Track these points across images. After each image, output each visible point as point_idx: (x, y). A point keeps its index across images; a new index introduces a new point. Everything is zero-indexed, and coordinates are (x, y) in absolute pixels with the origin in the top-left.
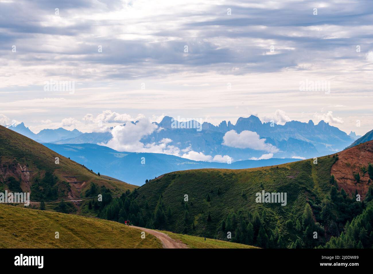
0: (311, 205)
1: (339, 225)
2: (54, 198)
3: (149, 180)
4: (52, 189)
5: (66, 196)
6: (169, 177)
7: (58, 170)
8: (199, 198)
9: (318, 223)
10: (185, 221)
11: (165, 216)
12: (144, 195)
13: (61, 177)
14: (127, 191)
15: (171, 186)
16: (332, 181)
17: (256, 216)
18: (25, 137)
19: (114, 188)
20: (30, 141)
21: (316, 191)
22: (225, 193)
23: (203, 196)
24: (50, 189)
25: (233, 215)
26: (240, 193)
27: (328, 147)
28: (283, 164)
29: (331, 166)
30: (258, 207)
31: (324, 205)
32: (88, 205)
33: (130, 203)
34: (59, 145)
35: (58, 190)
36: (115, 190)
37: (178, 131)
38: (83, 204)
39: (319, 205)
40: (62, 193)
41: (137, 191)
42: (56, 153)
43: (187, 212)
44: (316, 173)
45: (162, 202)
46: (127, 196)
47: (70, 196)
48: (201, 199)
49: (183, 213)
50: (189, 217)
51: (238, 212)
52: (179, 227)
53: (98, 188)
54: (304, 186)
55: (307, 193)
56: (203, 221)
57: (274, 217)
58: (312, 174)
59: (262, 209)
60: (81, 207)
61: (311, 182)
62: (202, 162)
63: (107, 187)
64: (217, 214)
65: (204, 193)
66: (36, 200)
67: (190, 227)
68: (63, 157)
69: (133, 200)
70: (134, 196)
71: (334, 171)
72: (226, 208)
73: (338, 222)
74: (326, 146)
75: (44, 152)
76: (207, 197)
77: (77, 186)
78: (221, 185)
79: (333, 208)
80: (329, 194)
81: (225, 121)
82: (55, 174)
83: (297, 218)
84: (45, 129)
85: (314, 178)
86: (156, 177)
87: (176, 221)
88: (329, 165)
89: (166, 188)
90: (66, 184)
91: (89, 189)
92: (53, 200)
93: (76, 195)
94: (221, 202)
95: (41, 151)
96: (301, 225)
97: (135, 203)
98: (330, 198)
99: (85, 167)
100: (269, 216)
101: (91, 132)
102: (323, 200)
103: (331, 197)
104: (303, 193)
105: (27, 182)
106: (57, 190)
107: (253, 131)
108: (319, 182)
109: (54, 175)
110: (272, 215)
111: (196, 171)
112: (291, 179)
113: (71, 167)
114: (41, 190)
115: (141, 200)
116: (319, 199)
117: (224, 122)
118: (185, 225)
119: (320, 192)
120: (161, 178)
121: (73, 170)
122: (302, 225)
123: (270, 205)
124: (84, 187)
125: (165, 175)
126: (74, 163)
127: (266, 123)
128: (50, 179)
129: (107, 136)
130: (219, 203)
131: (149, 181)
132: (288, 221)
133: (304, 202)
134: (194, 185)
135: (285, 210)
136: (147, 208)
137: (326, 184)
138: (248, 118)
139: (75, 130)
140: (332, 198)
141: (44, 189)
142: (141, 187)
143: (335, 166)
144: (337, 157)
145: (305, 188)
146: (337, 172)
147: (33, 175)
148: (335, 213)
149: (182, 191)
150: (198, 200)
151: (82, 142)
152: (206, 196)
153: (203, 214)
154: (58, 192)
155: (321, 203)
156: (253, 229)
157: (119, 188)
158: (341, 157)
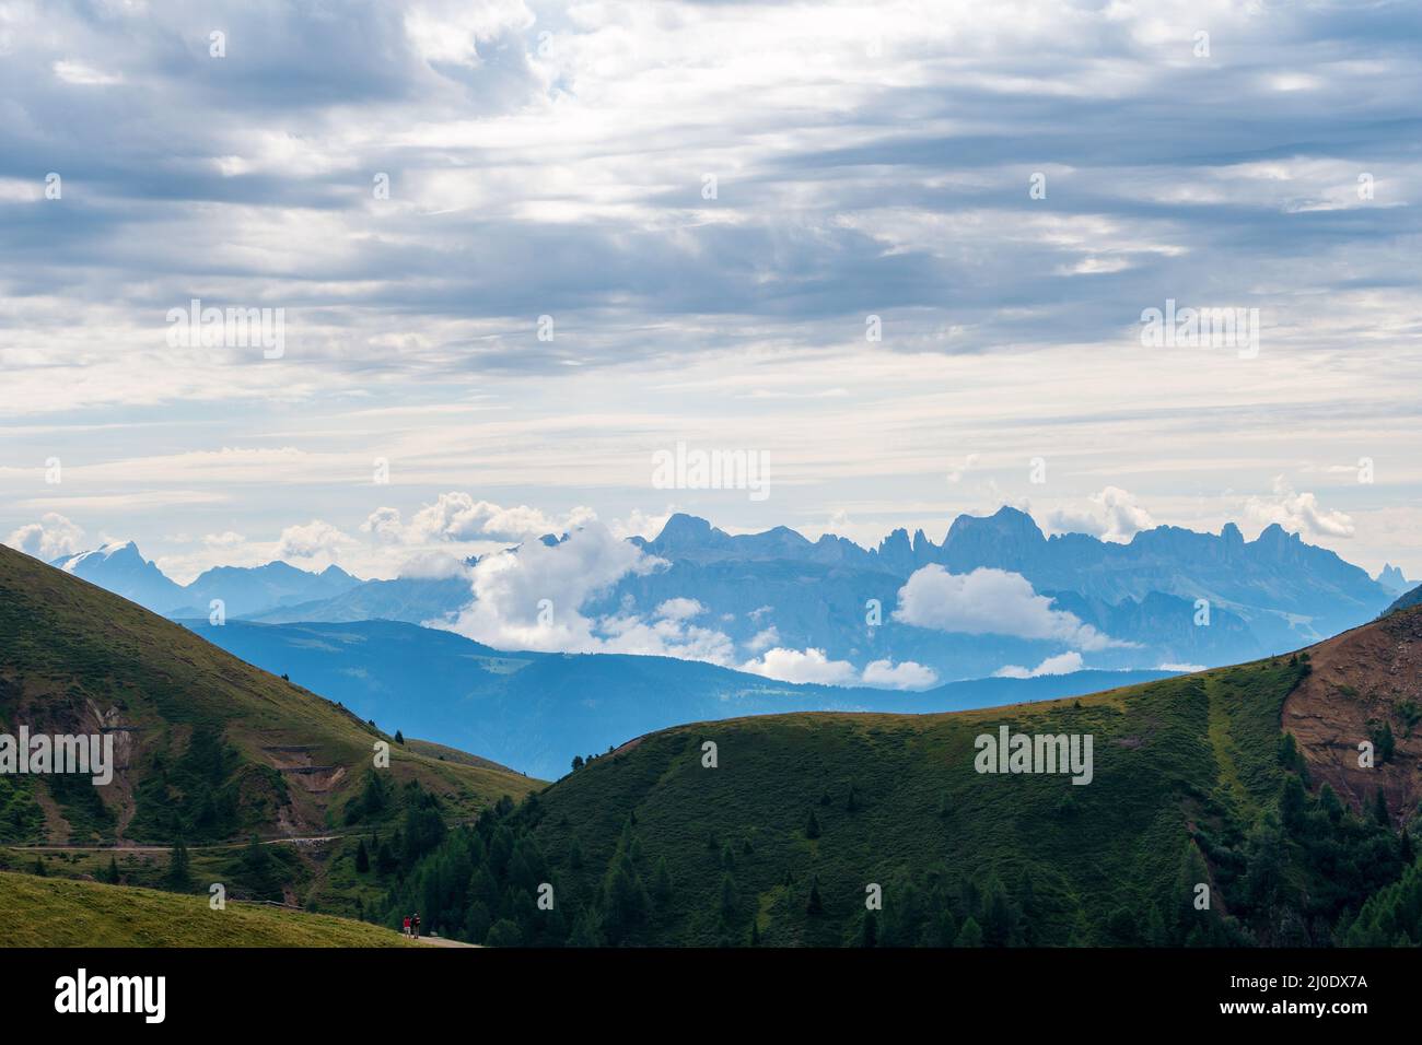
0: (1205, 848)
1: (1315, 925)
2: (223, 830)
3: (588, 760)
4: (216, 796)
5: (269, 822)
6: (662, 747)
7: (241, 721)
8: (775, 827)
9: (1234, 917)
10: (723, 914)
11: (646, 894)
12: (564, 816)
13: (253, 751)
14: (499, 802)
15: (669, 782)
16: (1288, 756)
17: (993, 894)
18: (114, 596)
19: (454, 791)
20: (136, 614)
21: (1225, 795)
22: (874, 804)
23: (793, 819)
24: (208, 796)
25: (903, 891)
26: (935, 806)
27: (1297, 625)
28: (1100, 694)
29: (1284, 700)
30: (1003, 858)
31: (1256, 847)
32: (356, 856)
33: (513, 846)
34: (270, 629)
35: (241, 801)
36: (458, 797)
37: (725, 571)
38: (336, 854)
39: (1236, 847)
40: (256, 811)
41: (540, 802)
42: (234, 657)
43: (732, 880)
44: (1227, 726)
45: (634, 842)
46: (499, 822)
47: (284, 824)
48: (782, 829)
49: (714, 882)
50: (739, 897)
51: (924, 877)
52: (700, 939)
53: (392, 789)
54: (1178, 776)
55: (1189, 802)
56: (793, 913)
57: (1064, 895)
58: (1210, 730)
59: (1015, 865)
60: (327, 865)
61: (1204, 761)
62: (817, 687)
63: (428, 786)
64: (844, 886)
65: (793, 807)
66: (154, 837)
67: (740, 939)
68: (261, 671)
69: (524, 835)
70: (527, 822)
71: (1296, 717)
72: (878, 862)
73: (1310, 915)
74: (1288, 622)
75: (189, 653)
76: (806, 820)
77: (311, 783)
78: (862, 774)
79: (1290, 860)
80: (1273, 806)
81: (903, 532)
82: (227, 736)
83: (1152, 897)
84: (216, 568)
85: (1217, 745)
86: (612, 748)
87: (686, 914)
88: (1273, 696)
89: (652, 789)
90: (269, 777)
91: (359, 794)
92: (221, 838)
93: (310, 818)
94: (862, 839)
95: (177, 653)
96: (1167, 928)
97: (531, 845)
98: (1278, 821)
99: (345, 711)
100: (1045, 891)
101: (395, 578)
102: (1251, 828)
103: (1282, 819)
104: (1175, 804)
105: (122, 769)
106: (238, 798)
107: (1010, 569)
108: (1236, 762)
109: (225, 743)
110: (1055, 889)
111: (763, 720)
112: (1129, 749)
113: (291, 713)
114: (174, 800)
115: (556, 836)
116: (1235, 827)
117: (900, 535)
118: (722, 930)
119: (1242, 798)
120: (632, 751)
121: (297, 721)
122: (1171, 925)
123: (1048, 849)
124: (337, 790)
125: (647, 739)
126: (302, 697)
127: (1059, 537)
128: (209, 759)
129: (456, 592)
130: (852, 846)
131: (584, 762)
132: (1117, 912)
133: (1180, 838)
134: (758, 775)
135: (1105, 870)
136: (577, 866)
137: (1264, 768)
138: (991, 517)
139: (333, 569)
140: (1287, 821)
141: (184, 797)
142: (554, 785)
143: (1296, 698)
144: (1308, 663)
145: (1182, 784)
146: (1304, 722)
147: (144, 743)
148: (1297, 878)
149: (712, 799)
150: (773, 835)
151: (361, 615)
152: (803, 816)
153: (791, 887)
154: (239, 808)
155: (1246, 840)
156: (983, 942)
157: (475, 790)
158: (1321, 664)
